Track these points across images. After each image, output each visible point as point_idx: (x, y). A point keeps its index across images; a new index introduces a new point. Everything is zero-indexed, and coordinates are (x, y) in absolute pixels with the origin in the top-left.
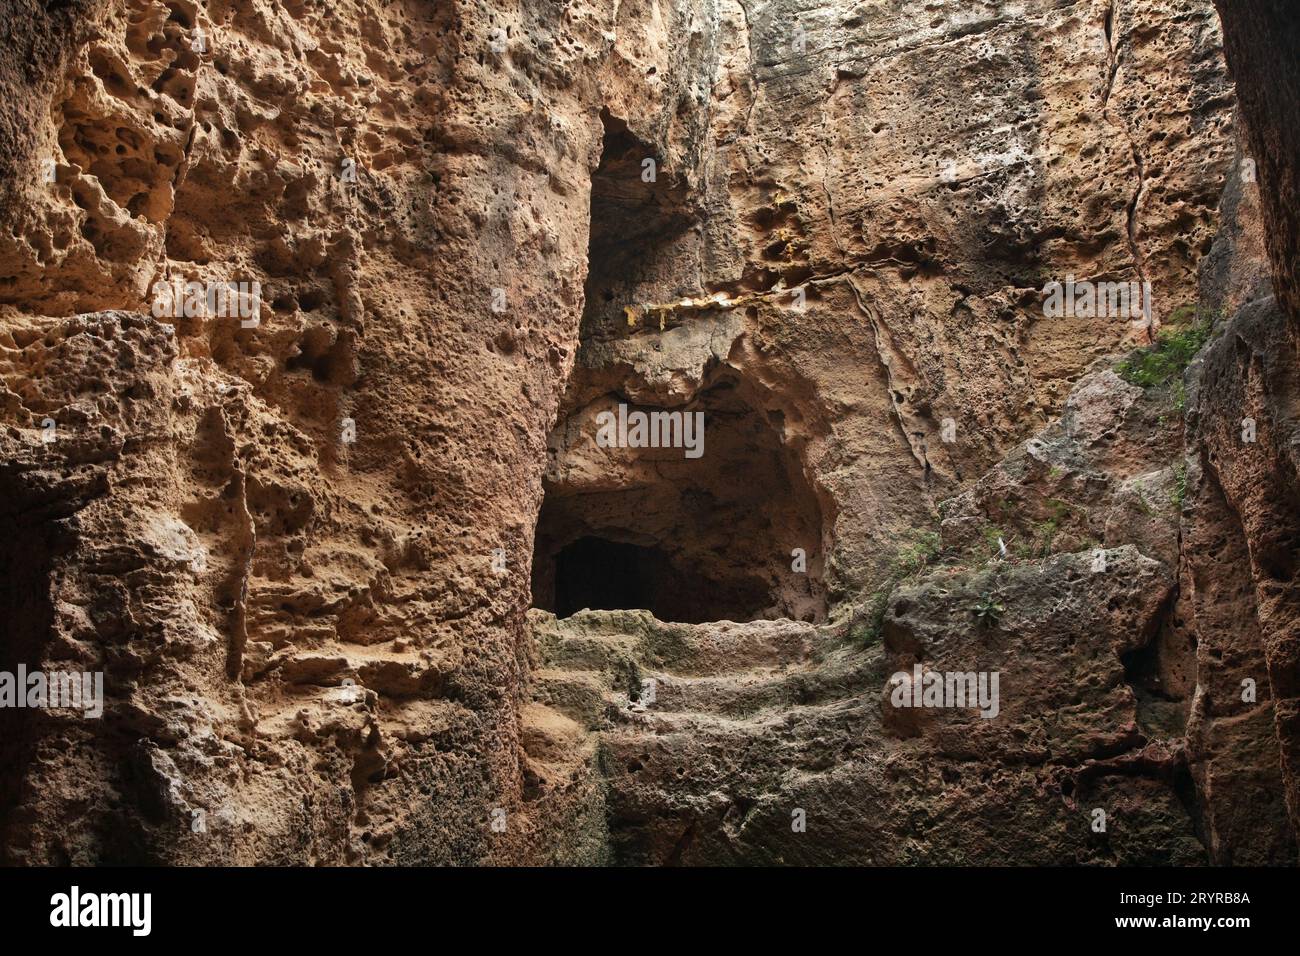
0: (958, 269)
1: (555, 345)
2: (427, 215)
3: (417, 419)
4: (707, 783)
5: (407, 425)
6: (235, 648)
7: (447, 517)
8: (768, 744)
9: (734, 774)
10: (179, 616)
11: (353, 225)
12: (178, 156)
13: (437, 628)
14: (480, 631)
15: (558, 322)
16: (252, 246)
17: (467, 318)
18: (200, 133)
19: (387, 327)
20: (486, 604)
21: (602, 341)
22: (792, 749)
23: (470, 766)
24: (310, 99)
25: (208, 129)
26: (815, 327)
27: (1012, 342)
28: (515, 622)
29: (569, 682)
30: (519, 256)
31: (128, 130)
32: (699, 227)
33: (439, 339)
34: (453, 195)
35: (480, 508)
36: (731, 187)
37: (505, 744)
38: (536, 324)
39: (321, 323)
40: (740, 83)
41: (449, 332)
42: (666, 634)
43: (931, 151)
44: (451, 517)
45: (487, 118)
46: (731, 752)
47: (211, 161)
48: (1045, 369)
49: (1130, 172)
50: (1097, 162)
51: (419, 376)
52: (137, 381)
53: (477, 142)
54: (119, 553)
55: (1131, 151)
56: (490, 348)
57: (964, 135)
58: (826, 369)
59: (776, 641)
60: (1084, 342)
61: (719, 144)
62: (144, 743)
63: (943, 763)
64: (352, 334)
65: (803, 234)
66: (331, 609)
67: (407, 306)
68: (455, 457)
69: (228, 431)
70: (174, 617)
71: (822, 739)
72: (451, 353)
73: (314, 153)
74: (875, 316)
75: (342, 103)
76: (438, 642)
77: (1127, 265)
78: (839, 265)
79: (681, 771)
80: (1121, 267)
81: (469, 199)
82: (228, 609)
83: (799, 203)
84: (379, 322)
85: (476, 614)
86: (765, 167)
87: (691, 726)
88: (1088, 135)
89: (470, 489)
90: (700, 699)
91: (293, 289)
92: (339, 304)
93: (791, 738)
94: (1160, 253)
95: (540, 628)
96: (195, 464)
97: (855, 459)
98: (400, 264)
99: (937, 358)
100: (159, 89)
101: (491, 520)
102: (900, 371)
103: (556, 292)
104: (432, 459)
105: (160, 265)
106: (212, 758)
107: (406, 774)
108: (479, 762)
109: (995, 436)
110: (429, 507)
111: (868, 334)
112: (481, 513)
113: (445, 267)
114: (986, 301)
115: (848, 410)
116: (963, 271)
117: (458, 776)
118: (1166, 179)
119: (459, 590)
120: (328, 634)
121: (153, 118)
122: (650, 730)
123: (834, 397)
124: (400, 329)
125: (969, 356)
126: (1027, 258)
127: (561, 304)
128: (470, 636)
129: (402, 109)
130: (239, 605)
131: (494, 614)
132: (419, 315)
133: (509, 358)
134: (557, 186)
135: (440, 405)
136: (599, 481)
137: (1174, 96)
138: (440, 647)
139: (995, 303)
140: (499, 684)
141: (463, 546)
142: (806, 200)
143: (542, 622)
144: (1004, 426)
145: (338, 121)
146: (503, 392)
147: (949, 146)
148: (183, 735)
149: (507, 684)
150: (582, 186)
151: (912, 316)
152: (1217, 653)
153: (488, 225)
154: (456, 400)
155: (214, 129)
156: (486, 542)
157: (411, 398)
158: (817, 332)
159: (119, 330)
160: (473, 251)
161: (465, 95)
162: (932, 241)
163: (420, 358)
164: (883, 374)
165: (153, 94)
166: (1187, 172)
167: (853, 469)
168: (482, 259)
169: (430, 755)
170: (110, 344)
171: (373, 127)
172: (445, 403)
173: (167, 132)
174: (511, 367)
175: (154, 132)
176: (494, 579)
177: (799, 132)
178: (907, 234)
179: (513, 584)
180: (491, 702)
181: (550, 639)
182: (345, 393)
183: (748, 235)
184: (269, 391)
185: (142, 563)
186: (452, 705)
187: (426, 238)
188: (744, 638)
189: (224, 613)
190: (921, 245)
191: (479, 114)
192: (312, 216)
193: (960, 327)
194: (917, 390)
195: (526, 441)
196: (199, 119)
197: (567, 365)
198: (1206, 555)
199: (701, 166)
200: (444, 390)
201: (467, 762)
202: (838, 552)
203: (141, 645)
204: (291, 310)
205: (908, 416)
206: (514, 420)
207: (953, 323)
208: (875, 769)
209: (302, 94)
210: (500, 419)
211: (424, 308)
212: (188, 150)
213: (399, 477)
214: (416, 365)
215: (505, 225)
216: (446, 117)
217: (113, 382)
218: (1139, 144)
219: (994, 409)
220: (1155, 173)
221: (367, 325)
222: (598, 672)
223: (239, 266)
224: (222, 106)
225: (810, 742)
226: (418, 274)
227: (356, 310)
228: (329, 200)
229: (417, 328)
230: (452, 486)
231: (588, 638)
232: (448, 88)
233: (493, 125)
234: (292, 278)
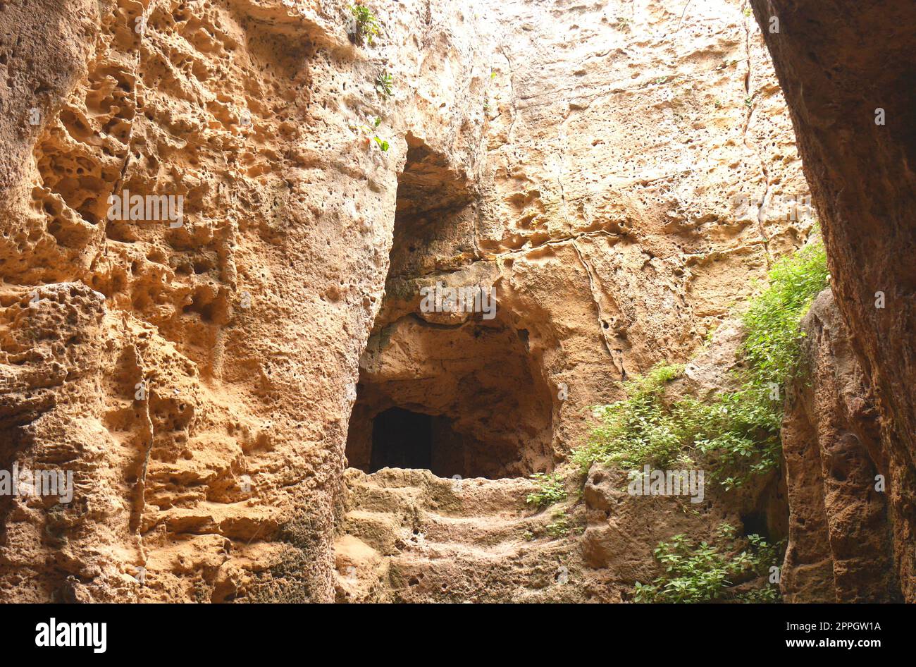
0: (647, 240)
1: (368, 295)
2: (283, 210)
3: (270, 348)
4: (462, 595)
5: (263, 351)
6: (135, 510)
7: (288, 415)
8: (504, 569)
9: (480, 589)
10: (98, 492)
11: (232, 216)
12: (117, 175)
13: (277, 492)
14: (306, 493)
15: (370, 279)
16: (164, 230)
17: (307, 278)
18: (133, 160)
19: (253, 285)
20: (312, 475)
21: (407, 279)
22: (521, 573)
23: (296, 587)
24: (207, 133)
25: (138, 156)
26: (550, 274)
27: (681, 290)
28: (332, 486)
29: (371, 521)
30: (345, 236)
31: (85, 159)
32: (474, 205)
33: (287, 293)
34: (301, 196)
35: (311, 409)
36: (496, 178)
37: (322, 570)
38: (354, 281)
39: (208, 282)
40: (504, 110)
41: (294, 288)
42: (440, 486)
43: (630, 160)
44: (291, 415)
45: (326, 145)
46: (479, 574)
47: (139, 177)
48: (704, 309)
49: (760, 181)
50: (739, 172)
51: (272, 318)
52: (78, 333)
53: (319, 160)
54: (60, 449)
55: (761, 167)
56: (321, 297)
57: (652, 150)
58: (557, 303)
59: (514, 494)
60: (729, 292)
61: (489, 149)
62: (71, 579)
63: (622, 587)
64: (228, 290)
65: (544, 212)
66: (203, 482)
67: (266, 271)
68: (294, 374)
69: (139, 362)
70: (94, 493)
71: (541, 567)
72: (295, 302)
73: (209, 169)
74: (590, 269)
75: (229, 136)
76: (277, 502)
77: (758, 243)
78: (568, 234)
79: (444, 586)
80: (754, 244)
81: (312, 199)
82: (133, 485)
83: (541, 191)
84: (247, 281)
85: (304, 482)
86: (520, 166)
87: (453, 554)
88: (733, 155)
89: (304, 396)
90: (461, 534)
91: (190, 260)
92: (221, 269)
93: (520, 565)
94: (779, 235)
95: (354, 482)
96: (115, 385)
97: (575, 365)
98: (263, 242)
99: (632, 299)
100: (107, 131)
101: (317, 417)
102: (606, 307)
103: (370, 259)
104: (279, 375)
105: (102, 245)
106: (115, 590)
107: (251, 595)
108: (303, 584)
109: (669, 353)
110: (276, 408)
111: (586, 280)
112: (311, 412)
113: (293, 244)
114: (665, 262)
115: (571, 332)
116: (650, 241)
117: (288, 594)
118: (784, 186)
119: (294, 466)
120: (201, 498)
121: (102, 151)
122: (425, 556)
123: (562, 323)
124: (261, 287)
125: (653, 298)
126: (692, 235)
127: (373, 266)
128: (300, 498)
129: (270, 137)
130: (140, 481)
131: (317, 481)
132: (275, 277)
133: (335, 305)
134: (373, 187)
135: (286, 338)
136: (402, 373)
137: (789, 132)
138: (278, 506)
139: (671, 264)
140: (319, 530)
141: (298, 435)
142: (547, 189)
143: (355, 477)
144: (675, 347)
145: (226, 147)
146: (330, 329)
147: (642, 157)
148: (97, 575)
149: (324, 529)
150: (391, 185)
151: (616, 269)
152: (801, 521)
153: (324, 216)
154: (298, 335)
155: (142, 156)
156: (314, 432)
157: (267, 333)
158: (552, 278)
159: (69, 297)
160: (312, 233)
161: (312, 129)
162: (630, 220)
163: (274, 306)
164: (595, 308)
165: (103, 136)
166: (797, 182)
167: (573, 372)
168: (318, 238)
169: (268, 581)
170: (62, 306)
171: (250, 149)
172: (289, 337)
173: (110, 160)
174: (336, 311)
175: (102, 160)
176: (318, 457)
177: (543, 143)
178: (614, 215)
179: (331, 460)
180: (313, 542)
181: (360, 489)
182: (222, 329)
183: (506, 211)
184: (171, 328)
185: (75, 456)
186: (286, 545)
187: (281, 225)
188: (494, 491)
189: (129, 486)
190: (622, 223)
191: (321, 141)
192: (205, 210)
193: (647, 279)
194: (618, 320)
195: (344, 362)
196: (133, 150)
197: (375, 308)
198: (797, 454)
199: (476, 164)
200: (289, 328)
201: (294, 584)
202: (562, 429)
203: (72, 512)
204: (188, 273)
205: (611, 337)
206: (336, 348)
207: (642, 275)
208: (576, 590)
209: (203, 130)
210: (327, 347)
211: (278, 272)
212: (124, 171)
213: (256, 387)
214: (271, 311)
215: (336, 216)
216: (299, 143)
217: (62, 333)
218: (766, 162)
219: (668, 335)
220: (777, 182)
221: (239, 284)
222: (392, 514)
223: (154, 245)
224: (148, 141)
225: (533, 569)
226: (275, 249)
227: (231, 274)
228: (217, 200)
229: (273, 286)
230: (292, 394)
231: (386, 489)
232: (302, 124)
233: (330, 149)
234: (190, 252)
